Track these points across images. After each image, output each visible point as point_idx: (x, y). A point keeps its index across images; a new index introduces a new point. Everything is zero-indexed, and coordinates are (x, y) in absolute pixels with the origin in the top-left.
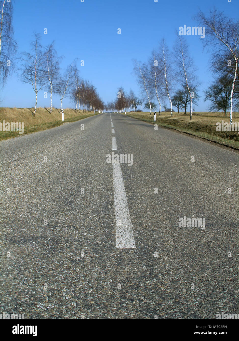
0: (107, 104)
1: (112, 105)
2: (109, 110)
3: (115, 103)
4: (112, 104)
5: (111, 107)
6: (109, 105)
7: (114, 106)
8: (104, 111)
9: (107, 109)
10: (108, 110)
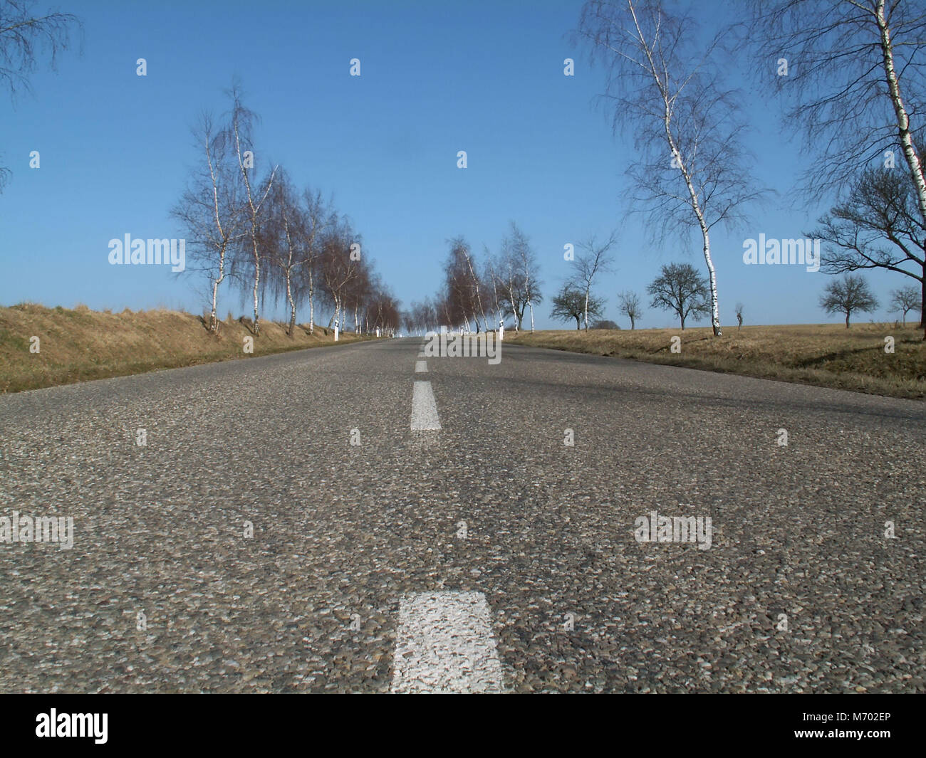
0: (410, 310)
1: (427, 313)
2: (418, 329)
3: (435, 304)
4: (426, 309)
5: (425, 318)
6: (417, 313)
7: (433, 317)
8: (402, 334)
9: (410, 326)
10: (413, 330)
